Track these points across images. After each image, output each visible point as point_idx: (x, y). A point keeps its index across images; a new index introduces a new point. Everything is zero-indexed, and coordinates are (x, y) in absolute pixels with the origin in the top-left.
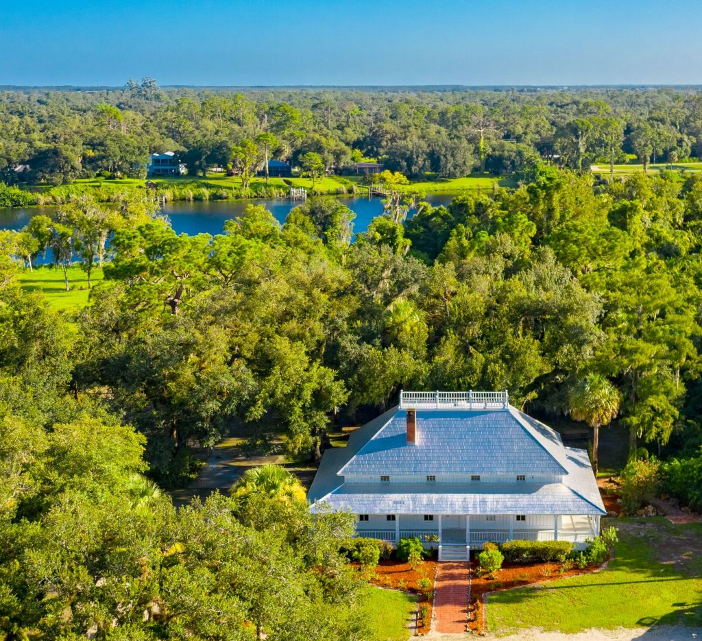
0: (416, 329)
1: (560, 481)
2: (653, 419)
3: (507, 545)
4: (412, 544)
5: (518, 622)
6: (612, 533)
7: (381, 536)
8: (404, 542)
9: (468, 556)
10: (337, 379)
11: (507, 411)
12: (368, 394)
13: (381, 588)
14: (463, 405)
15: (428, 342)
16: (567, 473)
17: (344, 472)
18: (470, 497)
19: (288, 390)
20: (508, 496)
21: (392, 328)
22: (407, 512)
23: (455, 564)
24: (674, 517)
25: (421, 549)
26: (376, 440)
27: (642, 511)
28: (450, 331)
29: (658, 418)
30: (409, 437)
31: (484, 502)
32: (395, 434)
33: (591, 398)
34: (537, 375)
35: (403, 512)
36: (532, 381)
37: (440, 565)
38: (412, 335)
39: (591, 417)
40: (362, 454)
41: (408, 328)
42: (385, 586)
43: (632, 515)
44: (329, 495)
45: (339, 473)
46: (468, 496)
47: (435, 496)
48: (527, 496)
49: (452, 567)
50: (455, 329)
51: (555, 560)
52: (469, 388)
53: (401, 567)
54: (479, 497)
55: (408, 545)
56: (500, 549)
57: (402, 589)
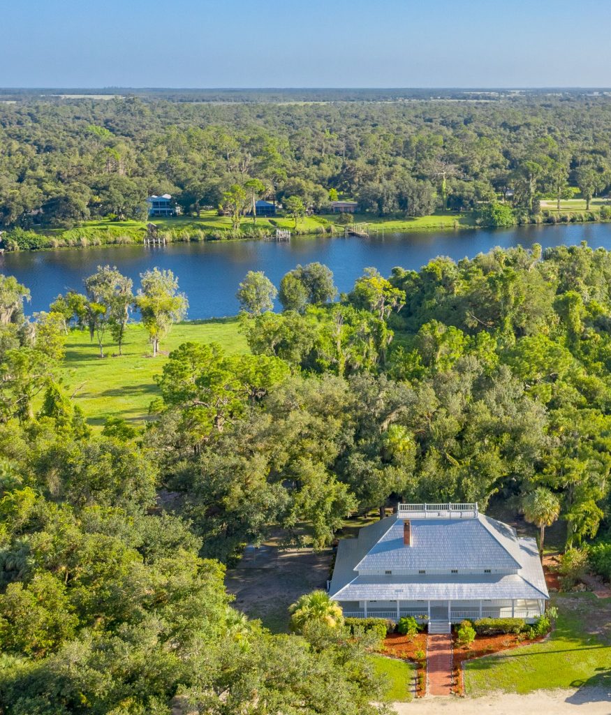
0: (407, 447)
1: (516, 573)
2: (584, 519)
3: (478, 623)
4: (410, 623)
5: (487, 685)
6: (553, 612)
7: (386, 616)
8: (404, 620)
9: (450, 629)
10: (349, 492)
11: (477, 520)
12: (372, 501)
13: (389, 658)
14: (445, 514)
15: (416, 457)
16: (521, 568)
17: (359, 568)
18: (451, 586)
19: (314, 503)
20: (479, 584)
21: (389, 447)
22: (405, 599)
23: (441, 636)
24: (599, 592)
25: (416, 625)
26: (382, 543)
27: (576, 588)
28: (433, 448)
29: (588, 518)
30: (405, 541)
31: (461, 590)
32: (395, 538)
33: (539, 507)
34: (498, 475)
35: (402, 599)
36: (495, 480)
37: (430, 636)
38: (405, 454)
39: (539, 521)
40: (372, 553)
41: (401, 447)
42: (391, 656)
43: (568, 591)
44: (348, 586)
45: (355, 569)
46: (449, 585)
47: (425, 585)
48: (492, 585)
49: (439, 639)
50: (436, 445)
51: (512, 632)
52: (449, 499)
53: (402, 639)
54: (457, 585)
55: (406, 623)
56: (474, 626)
57: (404, 658)
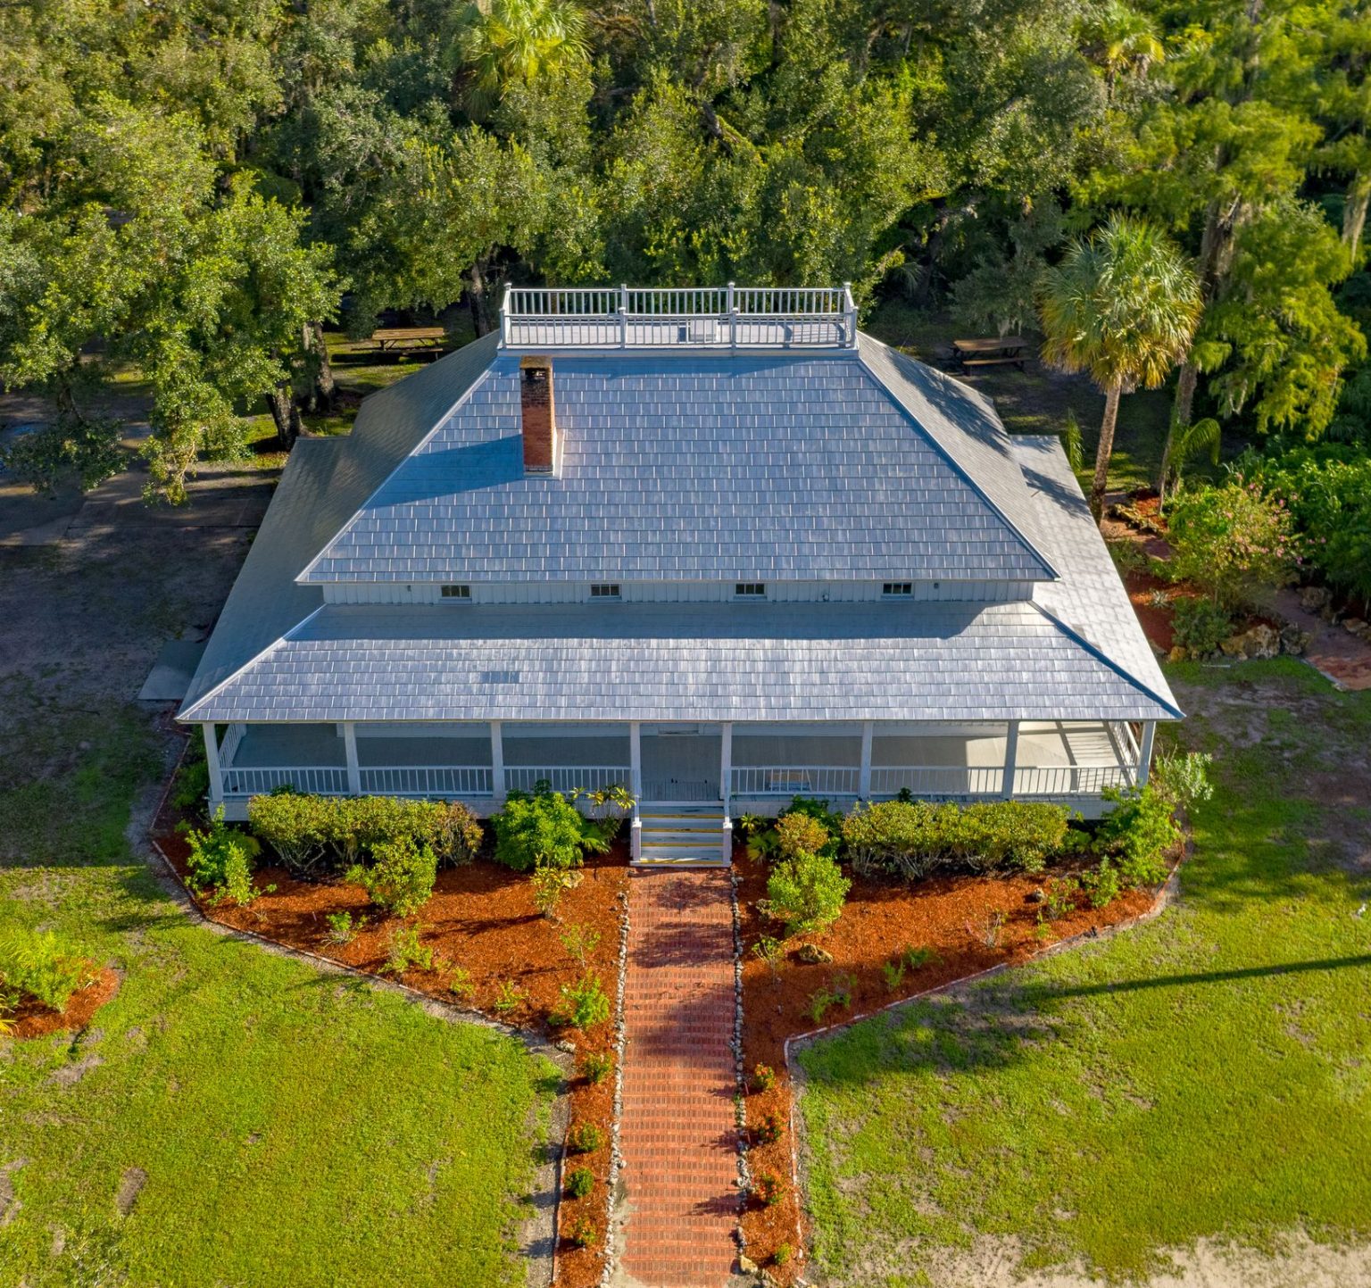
0: (553, 66)
1: (1027, 598)
2: (1288, 362)
3: (857, 829)
4: (546, 825)
5: (925, 1209)
6: (1194, 772)
7: (440, 788)
8: (519, 810)
9: (727, 848)
10: (305, 239)
11: (853, 358)
12: (410, 281)
14: (712, 332)
15: (592, 108)
16: (1050, 575)
17: (319, 571)
18: (734, 651)
19: (134, 281)
20: (858, 647)
21: (483, 64)
22: (529, 715)
24: (1332, 661)
25: (576, 831)
26: (425, 458)
27: (1239, 642)
28: (660, 74)
29: (1305, 358)
30: (531, 451)
31: (778, 667)
32: (483, 438)
33: (1120, 305)
34: (905, 201)
35: (514, 715)
37: (638, 883)
38: (545, 89)
39: (1111, 366)
40: (377, 504)
41: (529, 63)
42: (451, 998)
43: (1206, 655)
44: (280, 643)
45: (302, 578)
46: (727, 646)
47: (617, 647)
50: (675, 64)
51: (1008, 865)
52: (726, 271)
54: (763, 647)
55: (530, 825)
56: (841, 853)
57: (506, 1017)
